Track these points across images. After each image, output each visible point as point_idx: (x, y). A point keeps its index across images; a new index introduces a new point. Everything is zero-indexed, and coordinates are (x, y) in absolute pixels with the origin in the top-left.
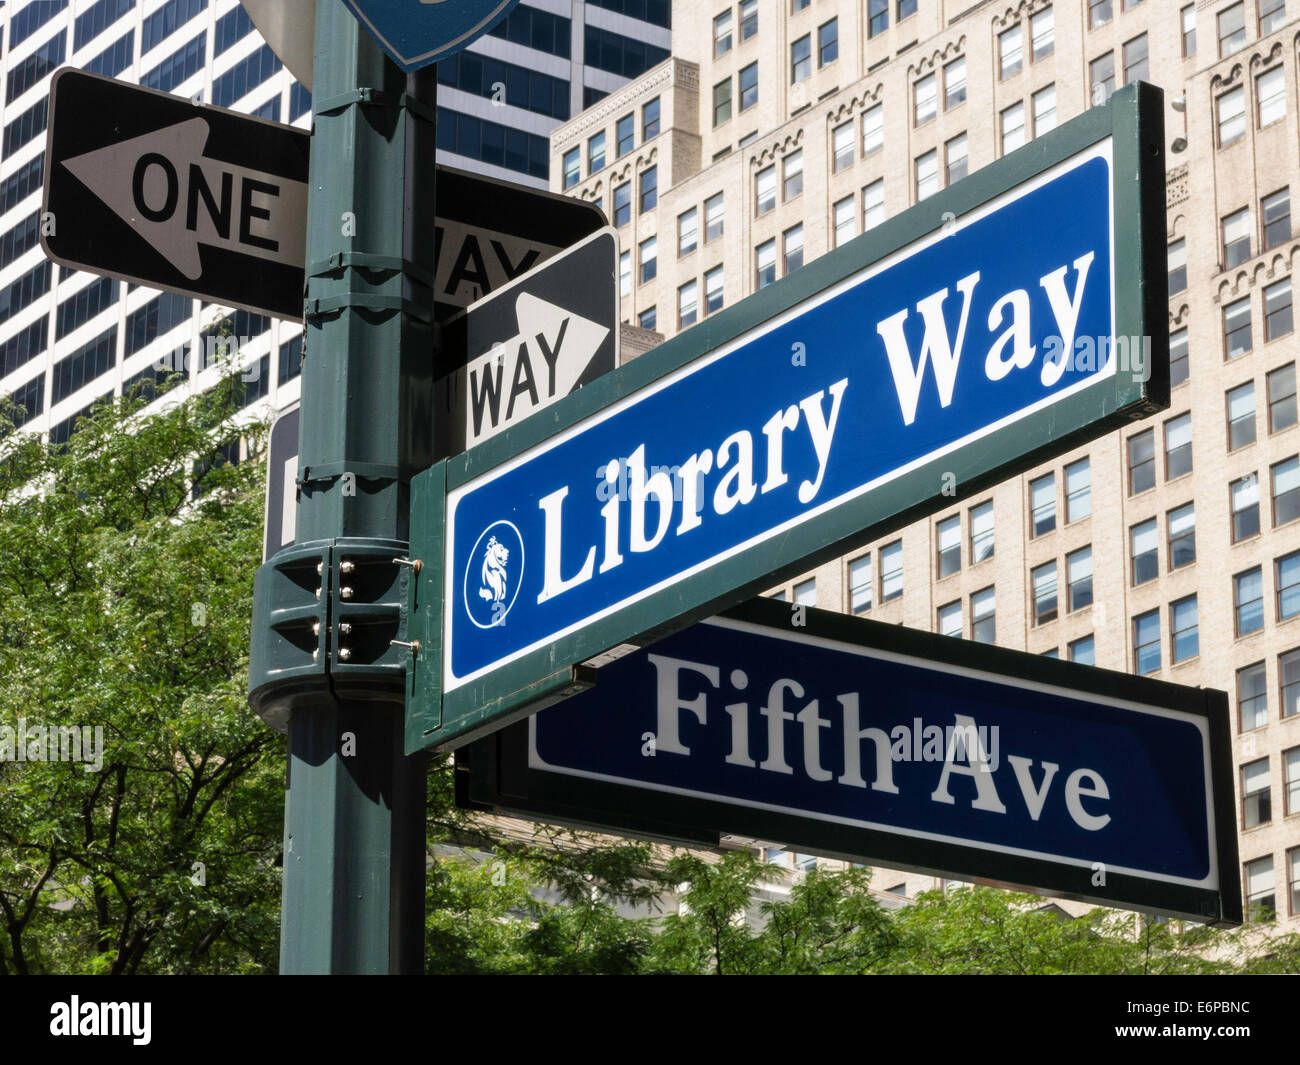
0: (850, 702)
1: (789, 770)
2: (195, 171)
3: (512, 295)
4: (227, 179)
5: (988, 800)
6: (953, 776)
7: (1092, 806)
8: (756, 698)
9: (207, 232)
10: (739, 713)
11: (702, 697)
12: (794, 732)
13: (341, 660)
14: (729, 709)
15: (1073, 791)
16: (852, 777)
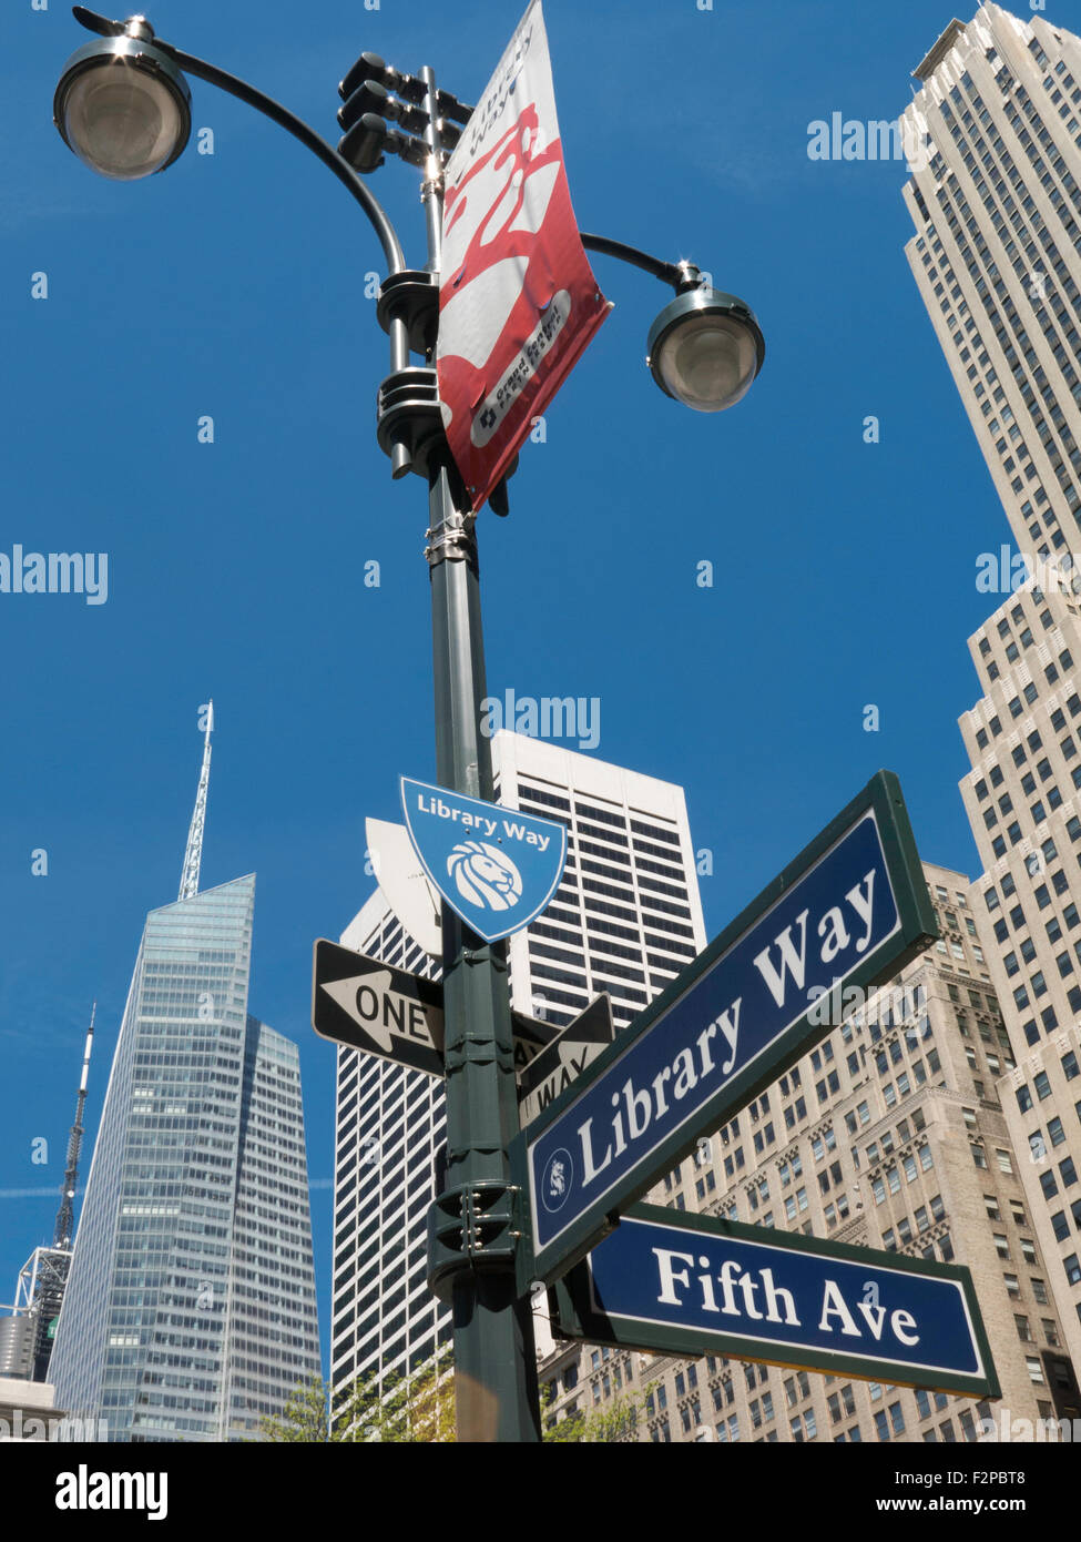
0: (767, 1274)
1: (738, 1313)
2: (386, 998)
3: (556, 1045)
4: (402, 1003)
5: (850, 1328)
6: (829, 1316)
7: (908, 1331)
8: (715, 1272)
9: (393, 1028)
10: (706, 1281)
11: (685, 1272)
12: (738, 1291)
13: (477, 1249)
14: (701, 1278)
15: (896, 1324)
16: (774, 1316)
